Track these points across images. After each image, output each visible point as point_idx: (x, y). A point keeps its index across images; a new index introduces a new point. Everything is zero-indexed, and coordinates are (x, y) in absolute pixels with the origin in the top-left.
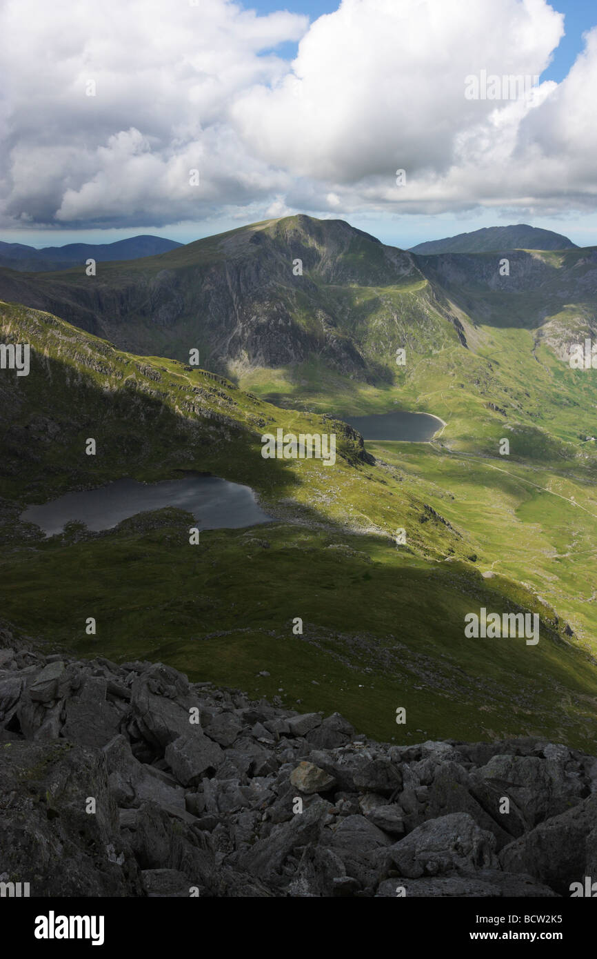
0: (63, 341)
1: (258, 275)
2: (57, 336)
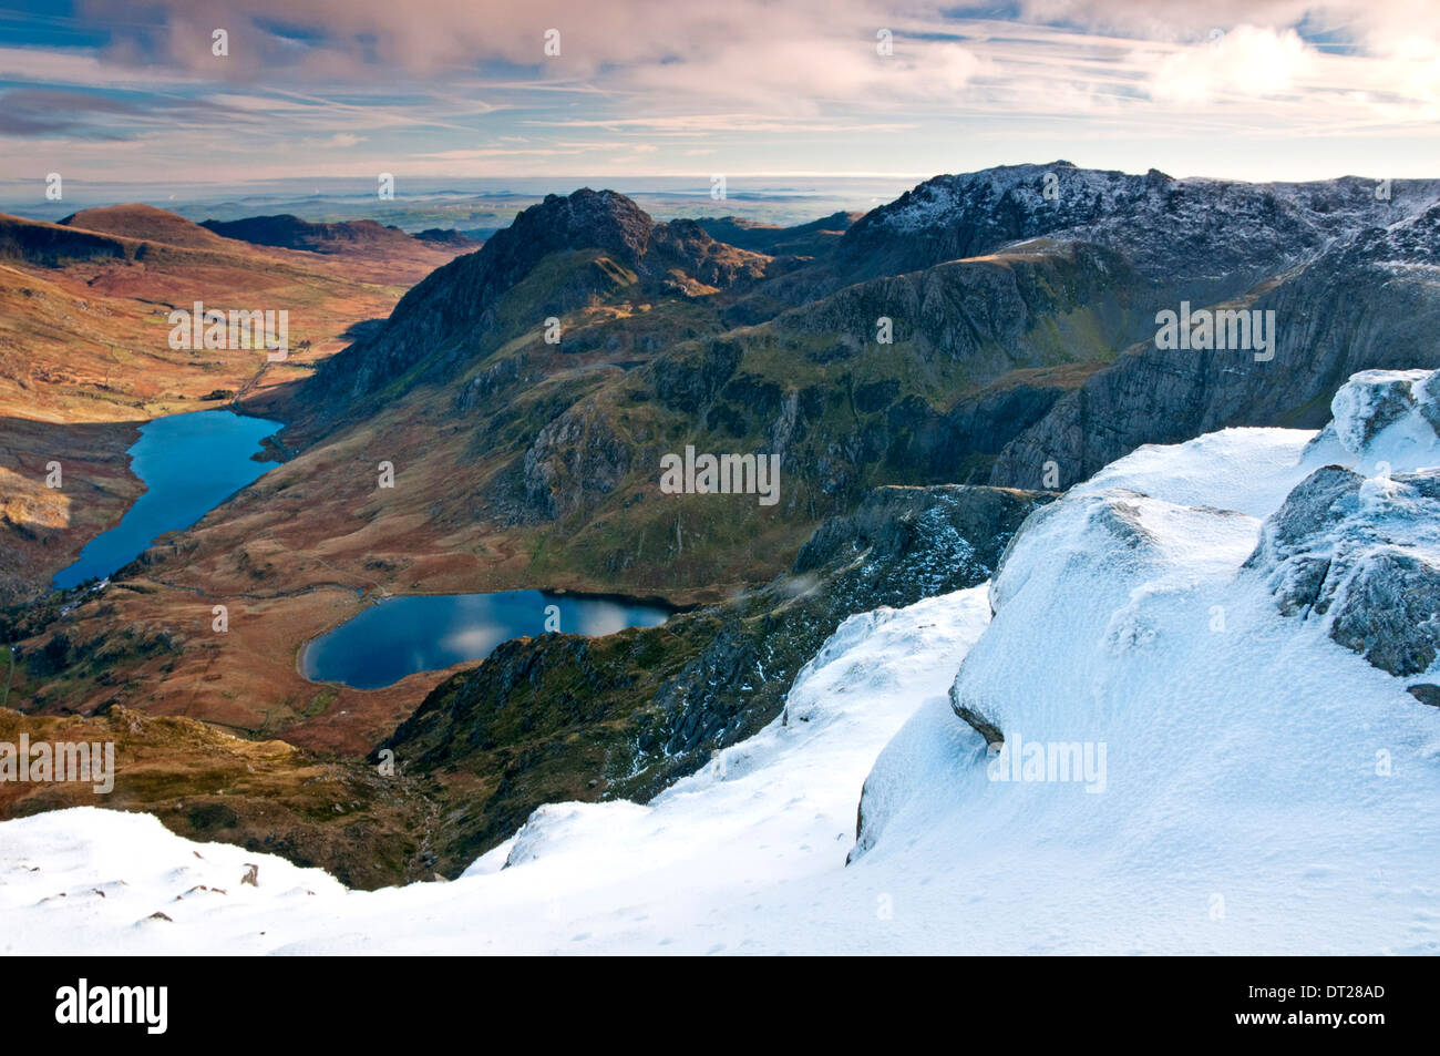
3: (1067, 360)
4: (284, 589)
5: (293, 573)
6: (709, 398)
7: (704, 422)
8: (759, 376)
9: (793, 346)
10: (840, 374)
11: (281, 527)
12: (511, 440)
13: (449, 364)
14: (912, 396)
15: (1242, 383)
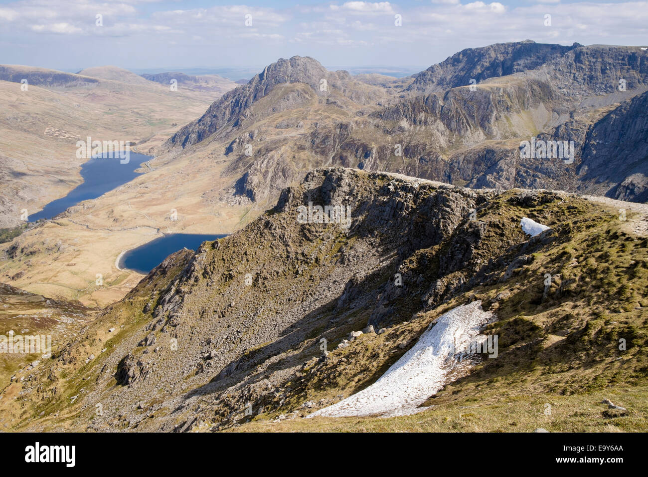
3: (514, 136)
4: (125, 227)
5: (131, 220)
6: (334, 149)
7: (331, 160)
8: (359, 140)
9: (377, 126)
10: (398, 140)
11: (135, 200)
12: (244, 166)
13: (227, 133)
14: (432, 151)
15: (606, 149)
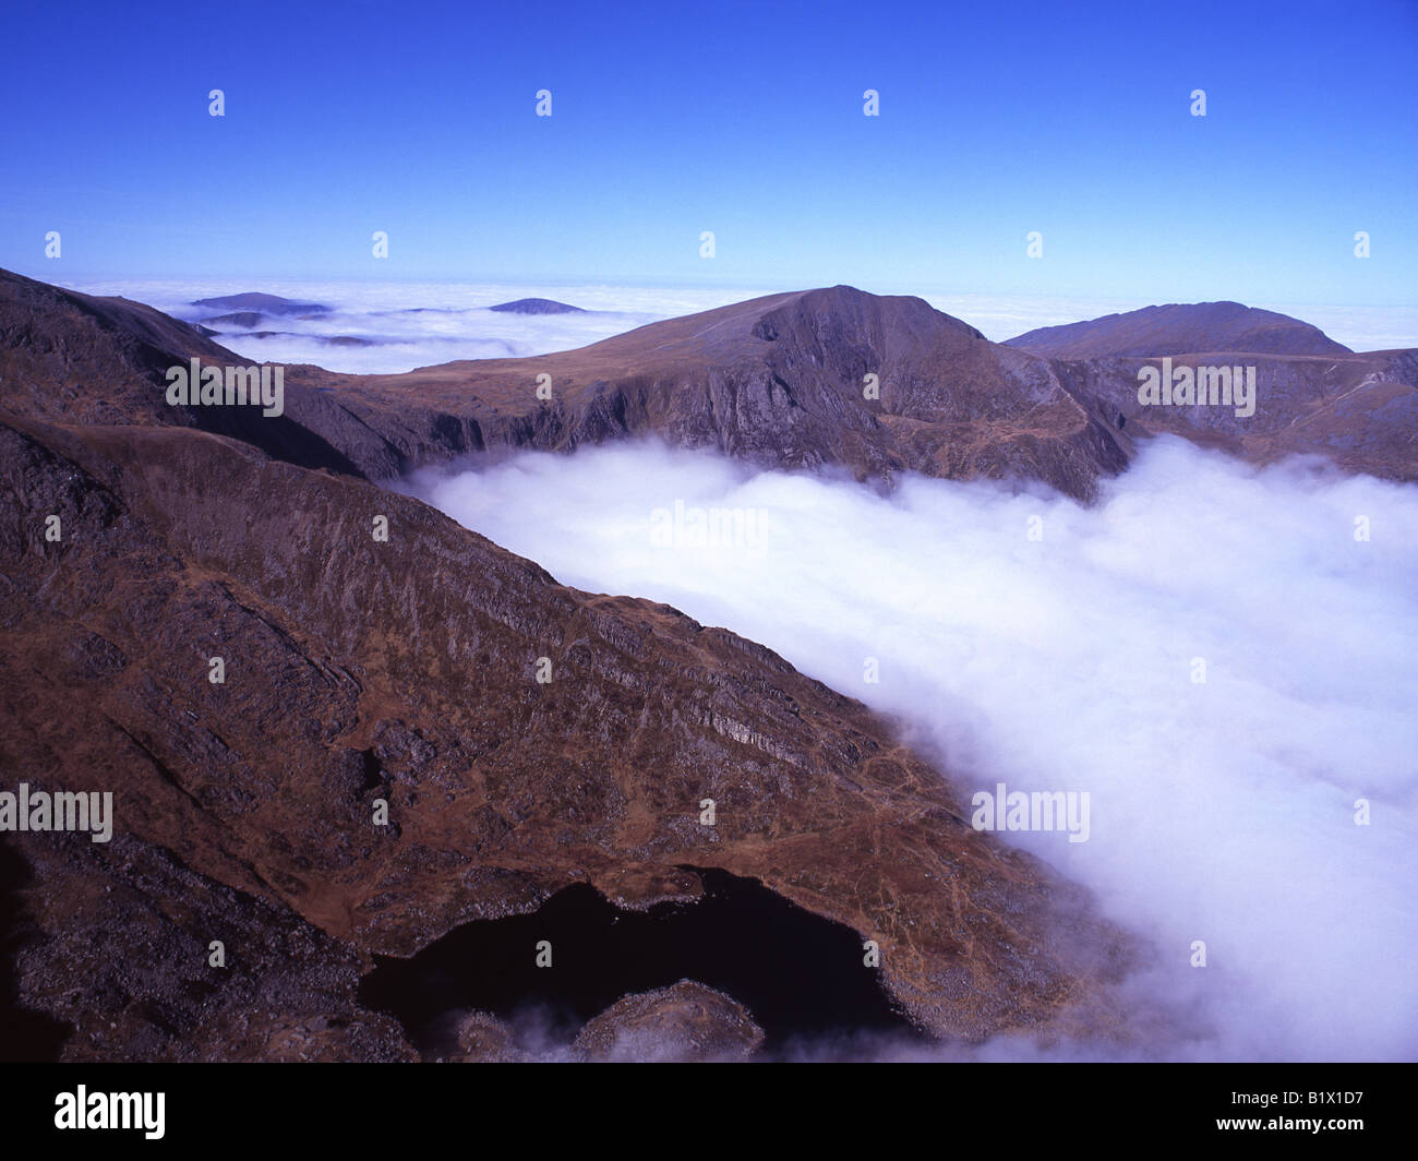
0: (445, 559)
1: (771, 398)
2: (433, 549)
